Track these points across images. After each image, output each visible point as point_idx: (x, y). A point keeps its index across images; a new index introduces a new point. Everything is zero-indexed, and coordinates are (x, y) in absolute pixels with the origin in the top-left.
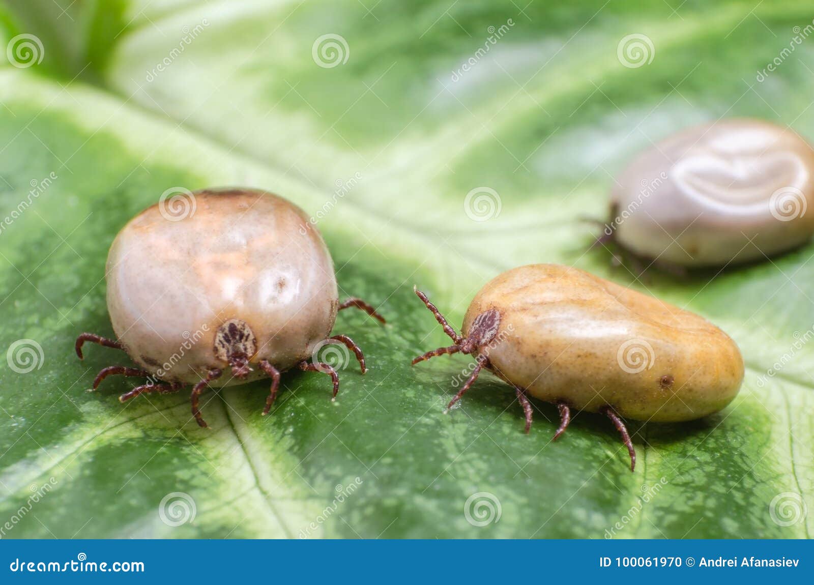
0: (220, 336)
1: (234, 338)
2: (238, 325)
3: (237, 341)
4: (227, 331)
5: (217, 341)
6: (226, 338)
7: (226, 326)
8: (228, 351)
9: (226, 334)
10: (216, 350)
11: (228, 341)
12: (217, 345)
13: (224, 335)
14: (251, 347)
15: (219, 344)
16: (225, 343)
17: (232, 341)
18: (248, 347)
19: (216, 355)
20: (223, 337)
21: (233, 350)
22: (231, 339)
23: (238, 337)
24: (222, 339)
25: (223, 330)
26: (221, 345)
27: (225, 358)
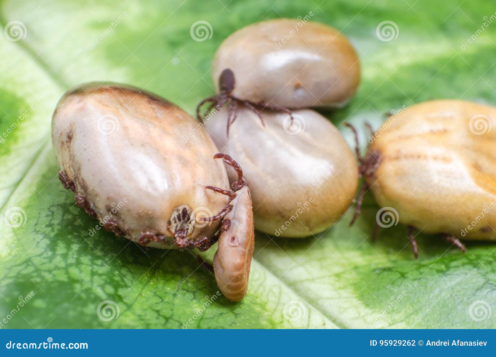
0: (175, 214)
1: (184, 219)
2: (189, 210)
3: (185, 222)
4: (181, 212)
5: (173, 217)
6: (179, 217)
7: (181, 208)
8: (177, 227)
9: (179, 214)
10: (169, 223)
11: (180, 220)
12: (171, 220)
13: (178, 214)
14: (191, 229)
15: (173, 220)
16: (177, 220)
17: (182, 221)
18: (190, 228)
19: (169, 227)
20: (177, 216)
21: (181, 227)
22: (182, 219)
23: (186, 219)
24: (176, 217)
25: (178, 211)
26: (174, 221)
27: (173, 231)
